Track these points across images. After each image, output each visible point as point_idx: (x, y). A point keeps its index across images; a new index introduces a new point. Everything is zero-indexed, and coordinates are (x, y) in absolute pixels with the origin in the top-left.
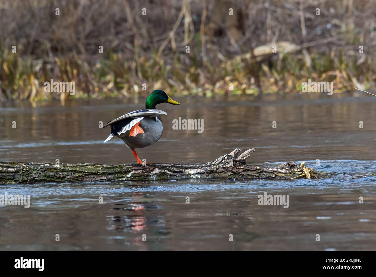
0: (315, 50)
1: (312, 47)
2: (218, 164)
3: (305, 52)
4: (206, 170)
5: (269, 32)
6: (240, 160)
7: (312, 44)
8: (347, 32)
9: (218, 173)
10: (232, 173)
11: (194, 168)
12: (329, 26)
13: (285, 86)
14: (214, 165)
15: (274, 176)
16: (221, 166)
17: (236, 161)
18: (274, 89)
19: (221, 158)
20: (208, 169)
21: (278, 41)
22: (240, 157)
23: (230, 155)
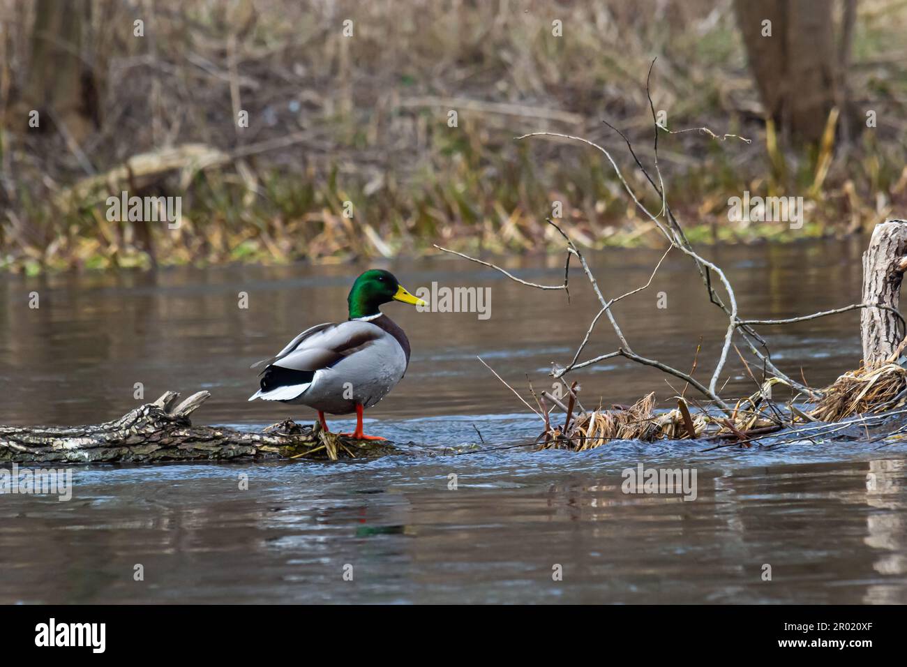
0: (264, 164)
1: (258, 155)
2: (128, 427)
3: (242, 168)
4: (100, 441)
5: (156, 122)
6: (178, 417)
7: (257, 148)
8: (338, 119)
9: (128, 446)
10: (160, 447)
11: (74, 436)
12: (294, 106)
13: (206, 247)
14: (120, 428)
15: (254, 452)
16: (135, 431)
17: (169, 420)
18: (183, 255)
19: (135, 413)
20: (105, 438)
21: (177, 143)
22: (178, 410)
23: (154, 407)
